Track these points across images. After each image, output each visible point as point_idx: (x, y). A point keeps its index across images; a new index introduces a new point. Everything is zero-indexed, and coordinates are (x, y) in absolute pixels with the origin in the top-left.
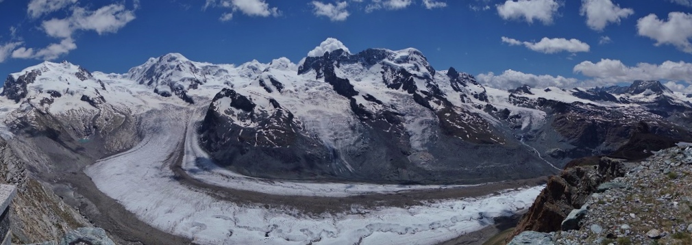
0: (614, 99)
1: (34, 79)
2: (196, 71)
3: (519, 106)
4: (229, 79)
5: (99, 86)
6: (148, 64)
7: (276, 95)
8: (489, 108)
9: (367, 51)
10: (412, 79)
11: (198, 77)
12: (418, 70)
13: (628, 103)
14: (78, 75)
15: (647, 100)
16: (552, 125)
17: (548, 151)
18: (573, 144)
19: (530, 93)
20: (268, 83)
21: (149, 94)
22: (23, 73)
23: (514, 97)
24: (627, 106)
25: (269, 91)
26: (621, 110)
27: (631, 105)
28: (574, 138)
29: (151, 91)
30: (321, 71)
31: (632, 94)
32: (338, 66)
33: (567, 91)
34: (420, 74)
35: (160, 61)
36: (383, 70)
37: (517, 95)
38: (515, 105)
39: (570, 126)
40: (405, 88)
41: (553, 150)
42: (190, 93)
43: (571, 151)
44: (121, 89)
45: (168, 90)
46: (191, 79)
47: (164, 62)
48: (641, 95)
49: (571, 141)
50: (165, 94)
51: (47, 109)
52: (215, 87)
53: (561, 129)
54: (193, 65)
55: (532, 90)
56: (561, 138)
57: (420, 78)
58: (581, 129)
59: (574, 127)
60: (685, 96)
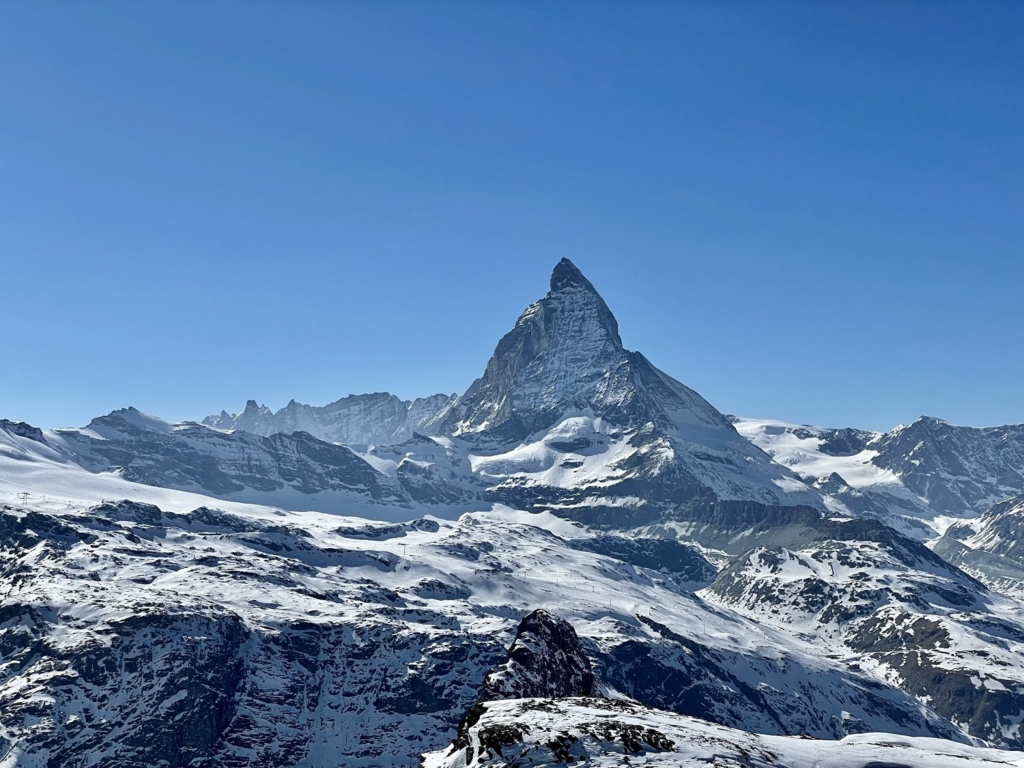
60: (816, 442)
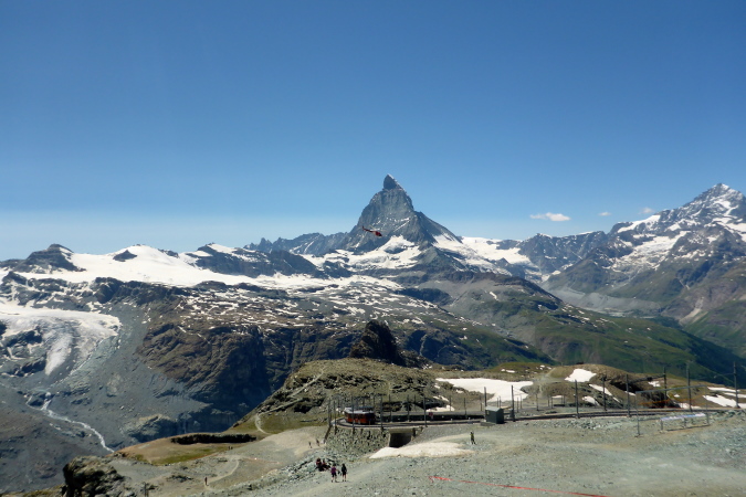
3: (36, 306)
13: (348, 274)
16: (139, 351)
18: (198, 397)
19: (71, 267)
23: (21, 280)
24: (343, 283)
26: (325, 295)
28: (201, 380)
31: (357, 252)
33: (182, 255)
37: (28, 276)
38: (23, 303)
39: (190, 349)
41: (142, 421)
43: (195, 416)
48: (379, 253)
49: (195, 389)
53: (167, 358)
55: (76, 260)
56: (169, 385)
58: (220, 356)
60: (495, 246)
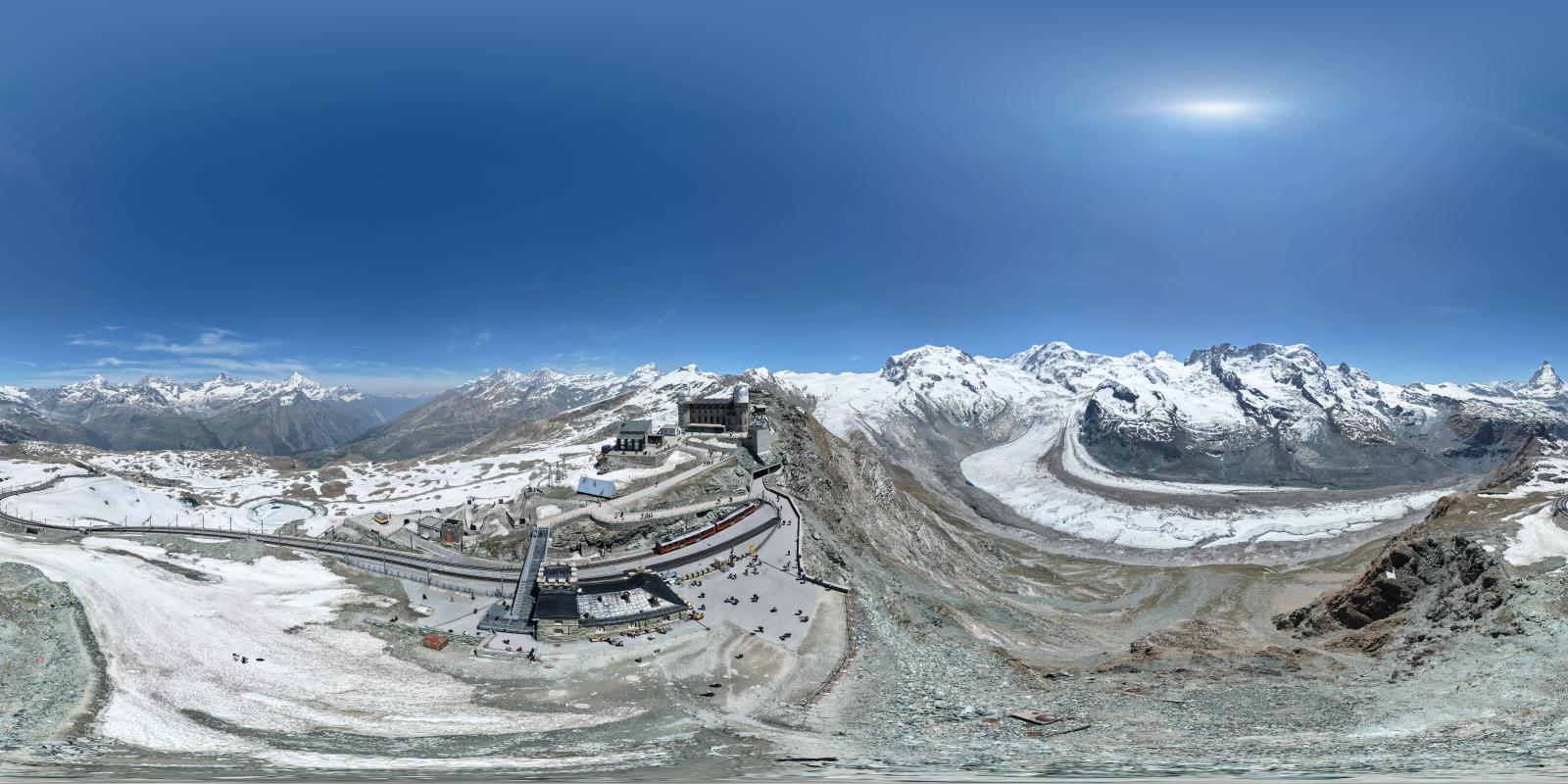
0: (1510, 395)
1: (915, 362)
2: (1080, 359)
3: (1412, 403)
4: (1112, 369)
5: (980, 370)
6: (1032, 351)
7: (1159, 387)
8: (1381, 405)
9: (1257, 345)
10: (1301, 375)
11: (1081, 365)
12: (1308, 365)
13: (1526, 399)
14: (960, 359)
15: (1546, 396)
16: (1445, 423)
17: (1441, 450)
18: (1466, 443)
19: (1424, 389)
20: (1153, 374)
21: (1030, 380)
22: (903, 356)
23: (1407, 393)
24: (1525, 402)
25: (1153, 381)
26: (1518, 406)
27: (1530, 401)
28: (1468, 437)
29: (1034, 377)
30: (1207, 364)
32: (1225, 359)
33: (1463, 388)
34: (1309, 369)
35: (1044, 348)
36: (1271, 364)
37: (1410, 391)
38: (1407, 401)
39: (1464, 424)
40: (1294, 383)
41: (1446, 449)
42: (1074, 382)
43: (1465, 450)
44: (1003, 374)
45: (1050, 377)
46: (1075, 368)
47: (1049, 349)
49: (1465, 440)
50: (1047, 381)
51: (927, 394)
52: (1100, 377)
53: (1456, 427)
54: (1077, 354)
55: (1426, 387)
56: (1455, 437)
57: (1310, 373)
58: (1476, 428)
59: (1469, 425)
